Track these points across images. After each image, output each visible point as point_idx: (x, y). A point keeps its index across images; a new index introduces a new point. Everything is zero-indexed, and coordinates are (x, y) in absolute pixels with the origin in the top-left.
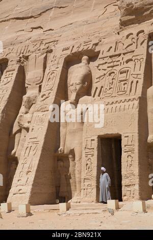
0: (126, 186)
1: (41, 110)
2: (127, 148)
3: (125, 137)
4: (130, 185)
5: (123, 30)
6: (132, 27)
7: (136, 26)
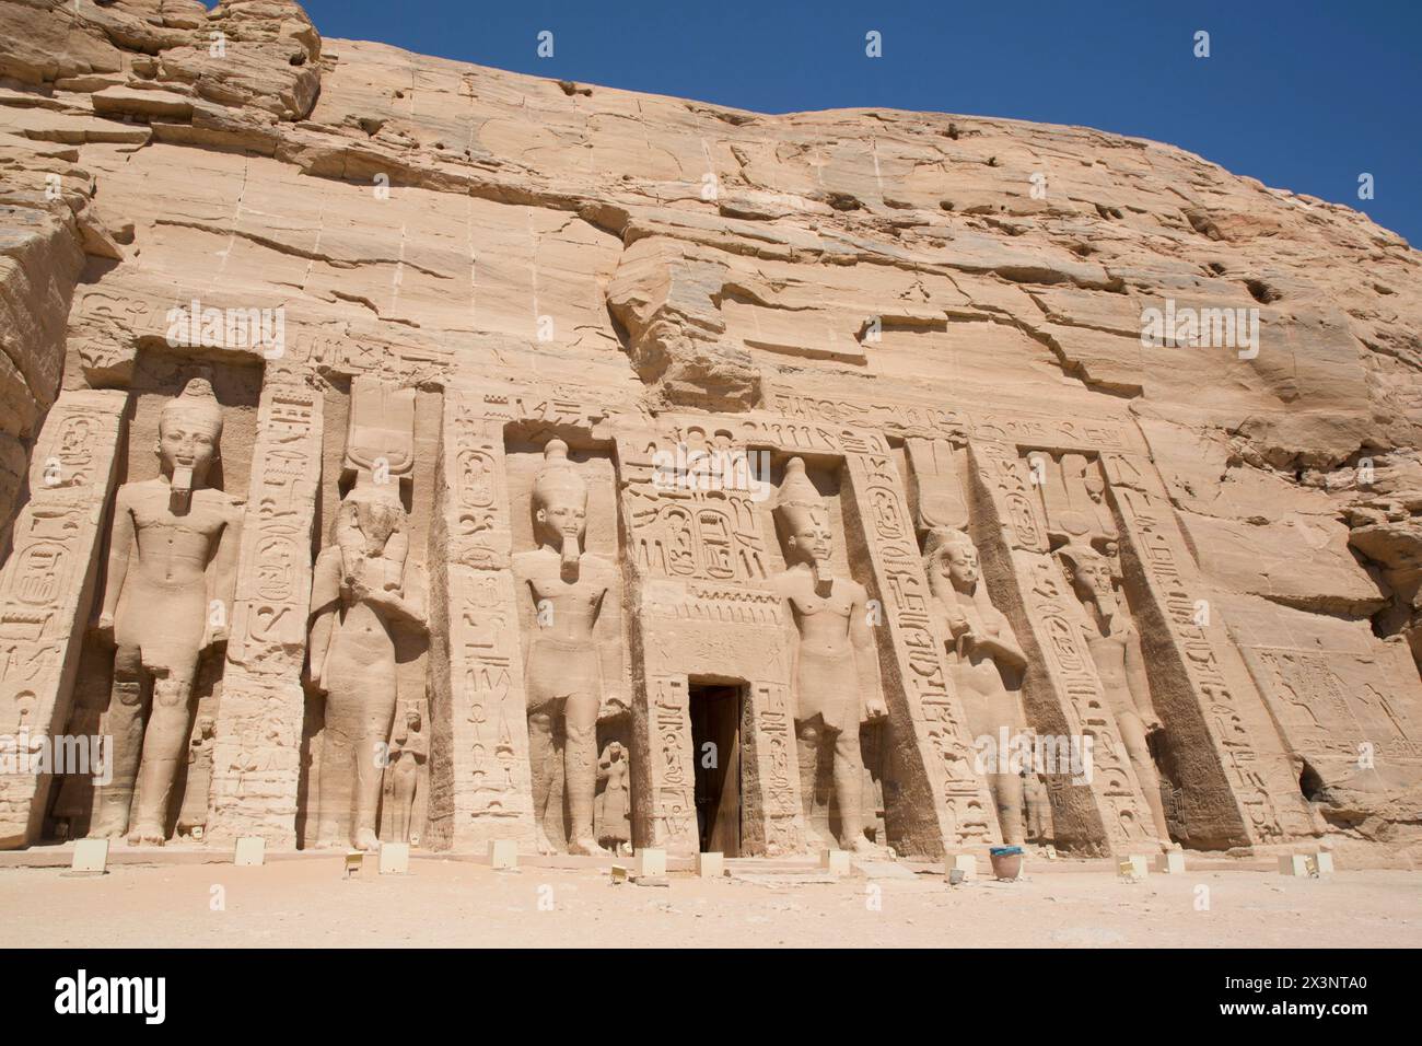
0: (772, 817)
1: (472, 562)
2: (768, 721)
3: (761, 691)
4: (780, 817)
5: (669, 411)
6: (693, 413)
7: (703, 415)
